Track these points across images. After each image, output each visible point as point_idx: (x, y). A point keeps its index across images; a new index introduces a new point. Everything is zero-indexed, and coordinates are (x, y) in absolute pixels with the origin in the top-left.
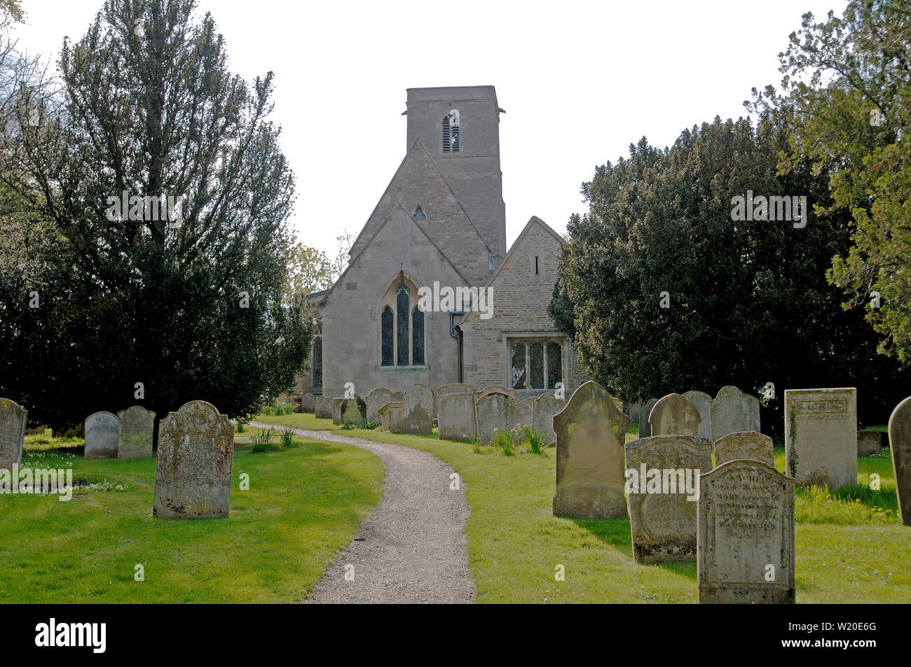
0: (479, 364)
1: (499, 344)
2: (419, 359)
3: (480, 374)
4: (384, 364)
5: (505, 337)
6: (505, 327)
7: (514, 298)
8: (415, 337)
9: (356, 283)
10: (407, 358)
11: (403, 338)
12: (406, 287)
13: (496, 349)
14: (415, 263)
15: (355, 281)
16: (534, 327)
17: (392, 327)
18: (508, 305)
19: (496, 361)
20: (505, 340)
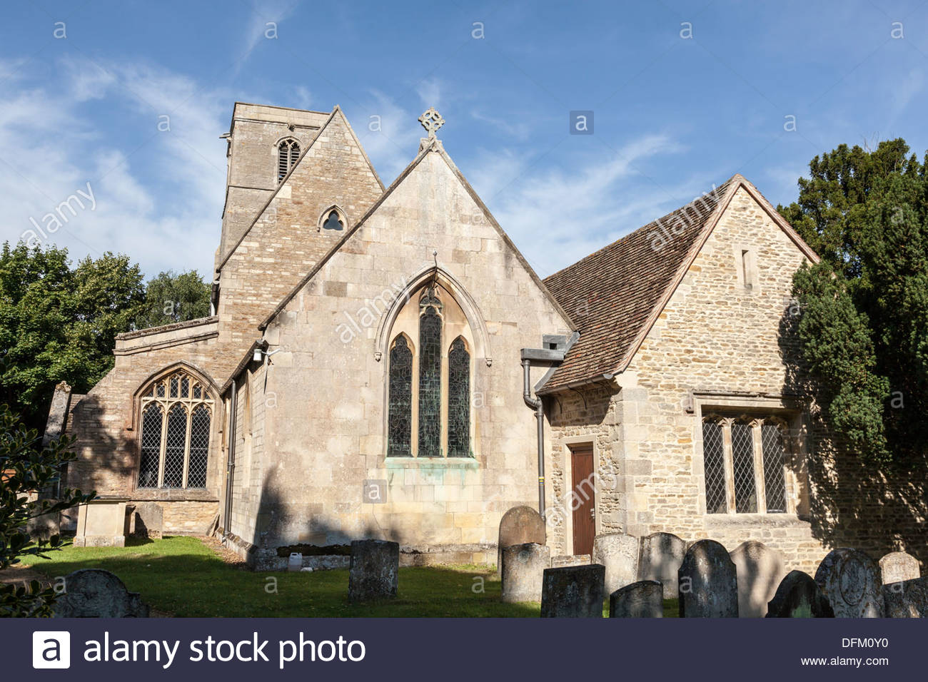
0: (653, 458)
1: (688, 417)
2: (459, 445)
3: (656, 480)
4: (392, 452)
5: (698, 403)
6: (698, 384)
7: (712, 326)
8: (453, 400)
9: (345, 284)
10: (437, 443)
11: (431, 402)
12: (438, 301)
13: (684, 429)
14: (459, 256)
15: (342, 280)
16: (747, 388)
17: (409, 379)
18: (702, 339)
19: (685, 454)
20: (698, 411)
